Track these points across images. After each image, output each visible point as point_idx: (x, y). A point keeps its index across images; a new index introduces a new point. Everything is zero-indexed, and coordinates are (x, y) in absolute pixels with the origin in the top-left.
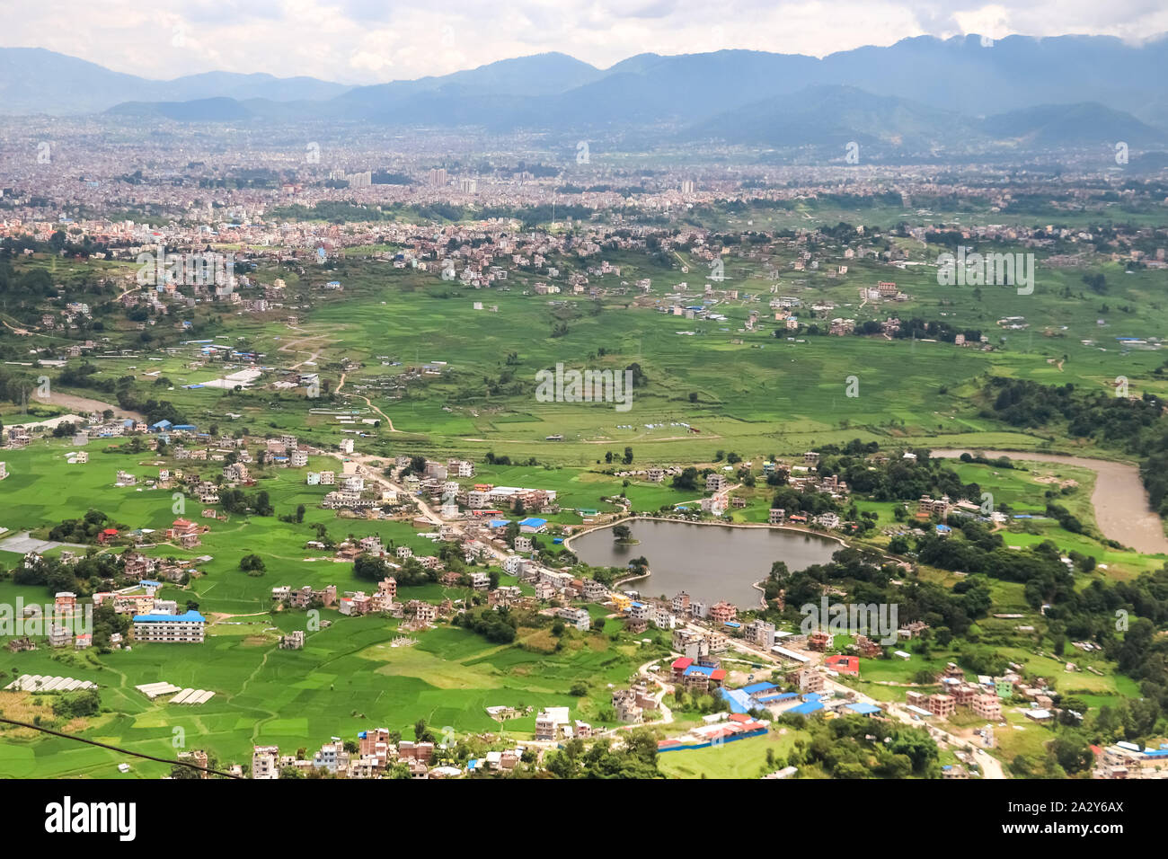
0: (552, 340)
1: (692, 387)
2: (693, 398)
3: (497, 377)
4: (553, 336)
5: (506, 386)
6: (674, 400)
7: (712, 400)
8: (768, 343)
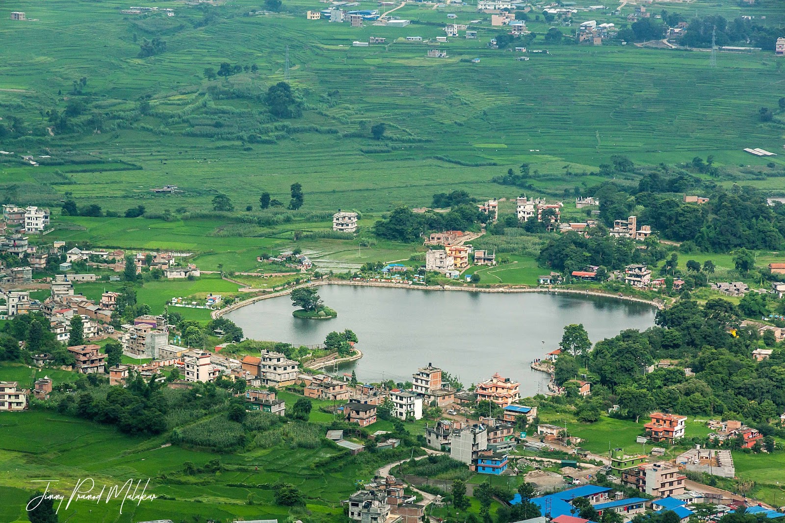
0: (139, 61)
1: (374, 118)
2: (378, 132)
3: (61, 110)
4: (140, 56)
5: (75, 120)
6: (346, 136)
7: (406, 137)
8: (486, 55)
